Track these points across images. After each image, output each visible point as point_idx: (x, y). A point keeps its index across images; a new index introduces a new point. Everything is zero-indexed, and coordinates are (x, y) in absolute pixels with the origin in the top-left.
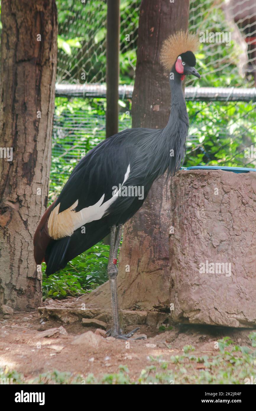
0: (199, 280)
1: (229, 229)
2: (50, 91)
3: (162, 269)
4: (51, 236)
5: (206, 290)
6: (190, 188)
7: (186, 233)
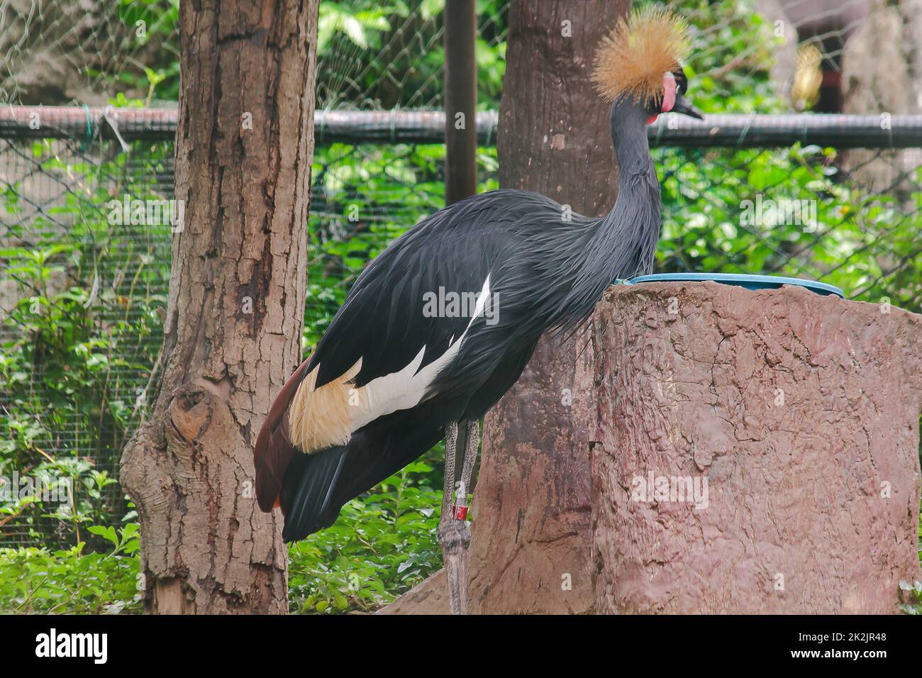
0: (663, 550)
1: (733, 424)
2: (301, 109)
3: (576, 534)
4: (295, 443)
5: (682, 573)
6: (639, 327)
7: (630, 435)
